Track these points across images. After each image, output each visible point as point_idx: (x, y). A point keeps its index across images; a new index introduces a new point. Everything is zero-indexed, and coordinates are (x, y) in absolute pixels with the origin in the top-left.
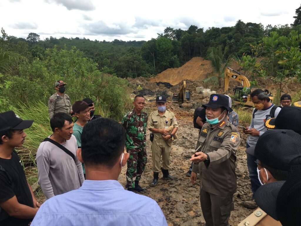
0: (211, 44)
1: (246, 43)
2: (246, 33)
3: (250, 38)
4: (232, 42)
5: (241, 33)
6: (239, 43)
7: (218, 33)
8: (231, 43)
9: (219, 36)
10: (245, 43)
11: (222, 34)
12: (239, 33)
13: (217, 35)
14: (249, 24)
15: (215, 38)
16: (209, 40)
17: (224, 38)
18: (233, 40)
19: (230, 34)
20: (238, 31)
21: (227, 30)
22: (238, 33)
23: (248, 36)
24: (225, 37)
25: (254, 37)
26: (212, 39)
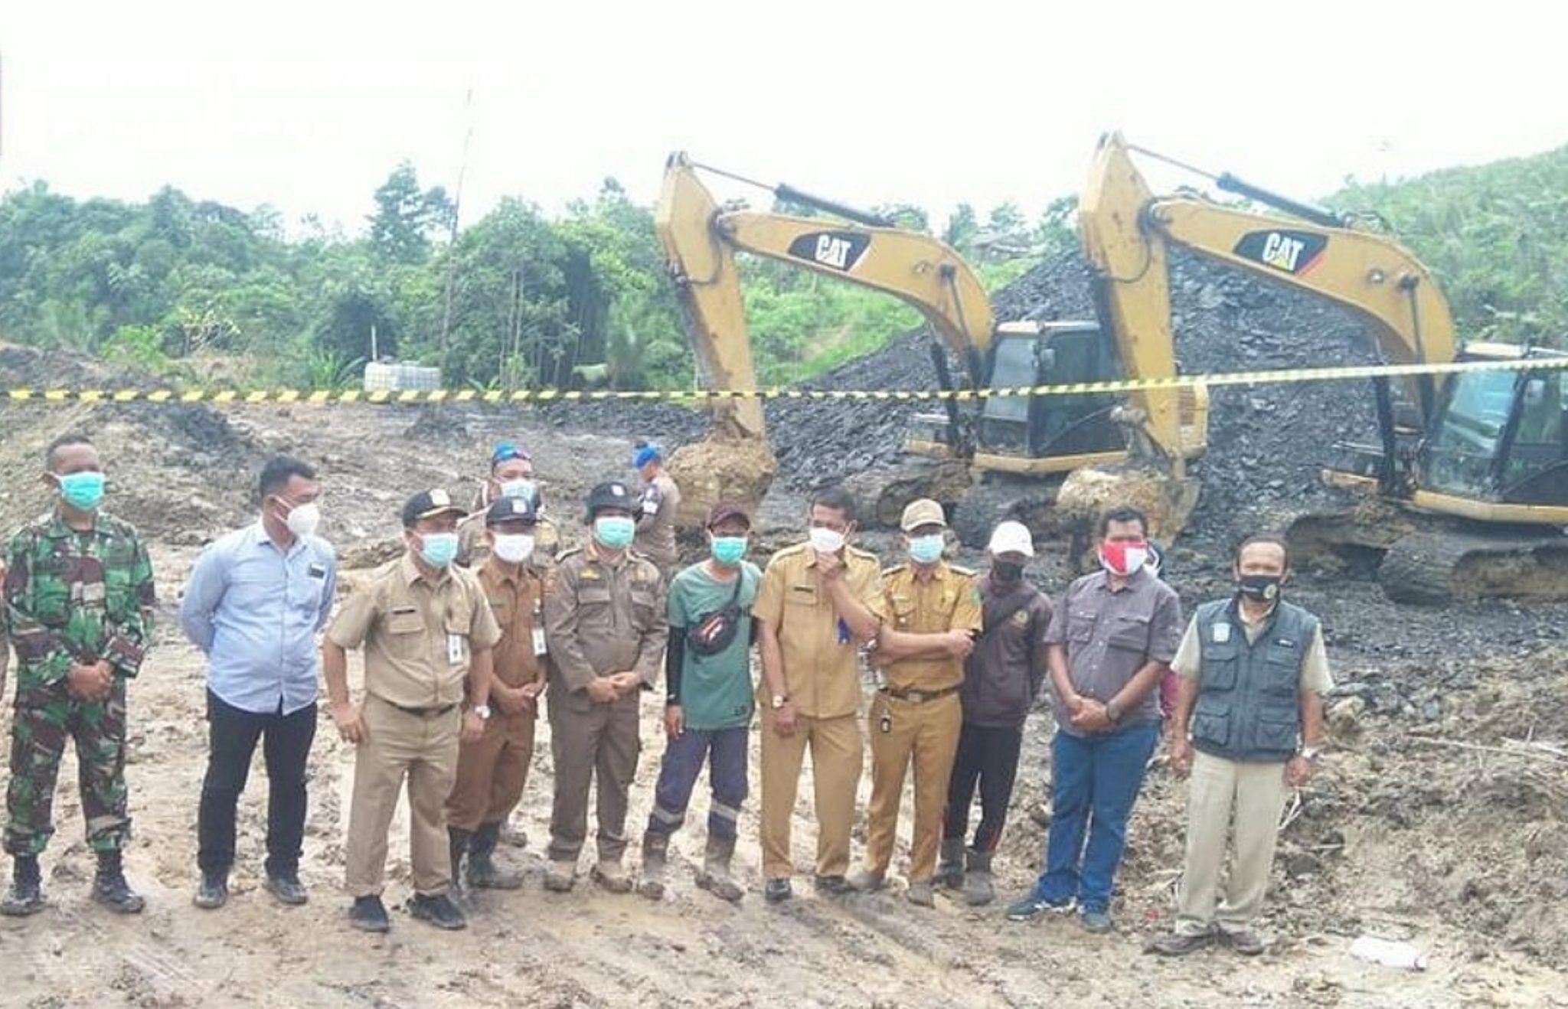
0: (33, 267)
1: (194, 290)
2: (196, 247)
3: (210, 270)
4: (137, 277)
5: (174, 240)
6: (162, 283)
7: (67, 217)
8: (128, 280)
9: (74, 236)
10: (189, 288)
11: (88, 228)
12: (164, 242)
13: (66, 229)
14: (209, 208)
15: (54, 242)
16: (22, 245)
17: (97, 250)
18: (135, 270)
19: (126, 235)
20: (161, 231)
21: (113, 216)
22: (161, 238)
23: (200, 259)
24: (104, 247)
25: (228, 267)
26: (37, 246)
